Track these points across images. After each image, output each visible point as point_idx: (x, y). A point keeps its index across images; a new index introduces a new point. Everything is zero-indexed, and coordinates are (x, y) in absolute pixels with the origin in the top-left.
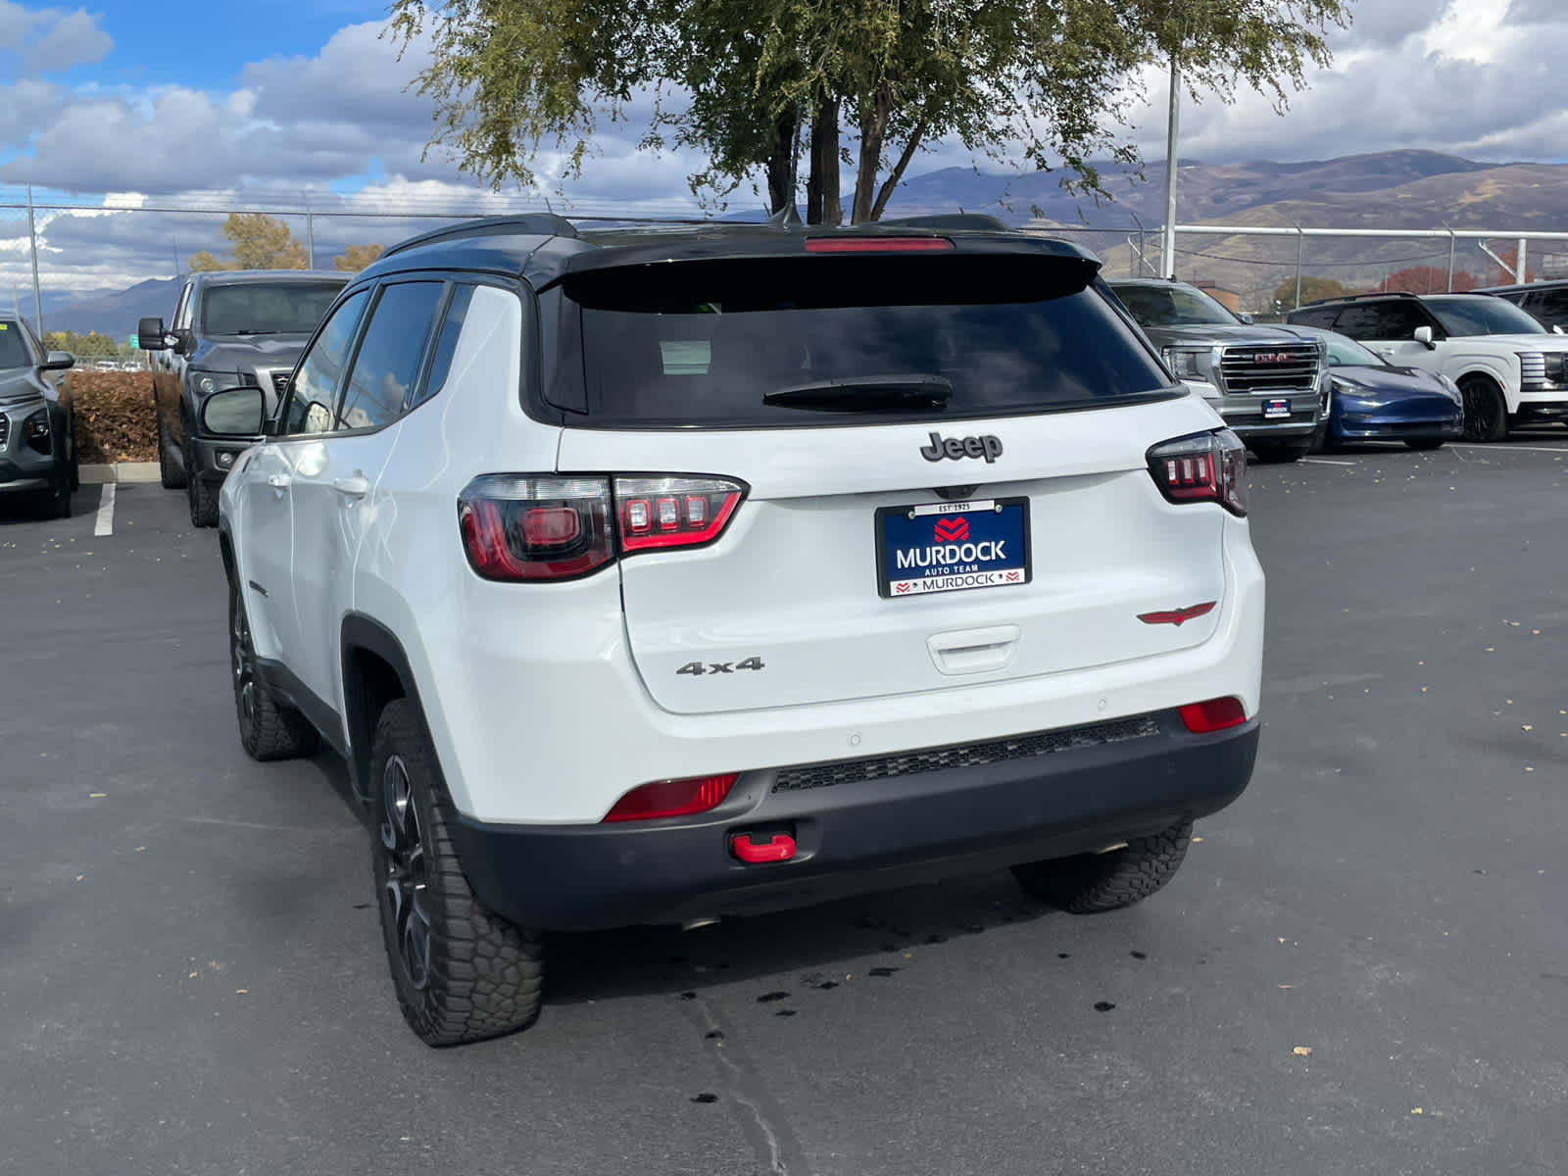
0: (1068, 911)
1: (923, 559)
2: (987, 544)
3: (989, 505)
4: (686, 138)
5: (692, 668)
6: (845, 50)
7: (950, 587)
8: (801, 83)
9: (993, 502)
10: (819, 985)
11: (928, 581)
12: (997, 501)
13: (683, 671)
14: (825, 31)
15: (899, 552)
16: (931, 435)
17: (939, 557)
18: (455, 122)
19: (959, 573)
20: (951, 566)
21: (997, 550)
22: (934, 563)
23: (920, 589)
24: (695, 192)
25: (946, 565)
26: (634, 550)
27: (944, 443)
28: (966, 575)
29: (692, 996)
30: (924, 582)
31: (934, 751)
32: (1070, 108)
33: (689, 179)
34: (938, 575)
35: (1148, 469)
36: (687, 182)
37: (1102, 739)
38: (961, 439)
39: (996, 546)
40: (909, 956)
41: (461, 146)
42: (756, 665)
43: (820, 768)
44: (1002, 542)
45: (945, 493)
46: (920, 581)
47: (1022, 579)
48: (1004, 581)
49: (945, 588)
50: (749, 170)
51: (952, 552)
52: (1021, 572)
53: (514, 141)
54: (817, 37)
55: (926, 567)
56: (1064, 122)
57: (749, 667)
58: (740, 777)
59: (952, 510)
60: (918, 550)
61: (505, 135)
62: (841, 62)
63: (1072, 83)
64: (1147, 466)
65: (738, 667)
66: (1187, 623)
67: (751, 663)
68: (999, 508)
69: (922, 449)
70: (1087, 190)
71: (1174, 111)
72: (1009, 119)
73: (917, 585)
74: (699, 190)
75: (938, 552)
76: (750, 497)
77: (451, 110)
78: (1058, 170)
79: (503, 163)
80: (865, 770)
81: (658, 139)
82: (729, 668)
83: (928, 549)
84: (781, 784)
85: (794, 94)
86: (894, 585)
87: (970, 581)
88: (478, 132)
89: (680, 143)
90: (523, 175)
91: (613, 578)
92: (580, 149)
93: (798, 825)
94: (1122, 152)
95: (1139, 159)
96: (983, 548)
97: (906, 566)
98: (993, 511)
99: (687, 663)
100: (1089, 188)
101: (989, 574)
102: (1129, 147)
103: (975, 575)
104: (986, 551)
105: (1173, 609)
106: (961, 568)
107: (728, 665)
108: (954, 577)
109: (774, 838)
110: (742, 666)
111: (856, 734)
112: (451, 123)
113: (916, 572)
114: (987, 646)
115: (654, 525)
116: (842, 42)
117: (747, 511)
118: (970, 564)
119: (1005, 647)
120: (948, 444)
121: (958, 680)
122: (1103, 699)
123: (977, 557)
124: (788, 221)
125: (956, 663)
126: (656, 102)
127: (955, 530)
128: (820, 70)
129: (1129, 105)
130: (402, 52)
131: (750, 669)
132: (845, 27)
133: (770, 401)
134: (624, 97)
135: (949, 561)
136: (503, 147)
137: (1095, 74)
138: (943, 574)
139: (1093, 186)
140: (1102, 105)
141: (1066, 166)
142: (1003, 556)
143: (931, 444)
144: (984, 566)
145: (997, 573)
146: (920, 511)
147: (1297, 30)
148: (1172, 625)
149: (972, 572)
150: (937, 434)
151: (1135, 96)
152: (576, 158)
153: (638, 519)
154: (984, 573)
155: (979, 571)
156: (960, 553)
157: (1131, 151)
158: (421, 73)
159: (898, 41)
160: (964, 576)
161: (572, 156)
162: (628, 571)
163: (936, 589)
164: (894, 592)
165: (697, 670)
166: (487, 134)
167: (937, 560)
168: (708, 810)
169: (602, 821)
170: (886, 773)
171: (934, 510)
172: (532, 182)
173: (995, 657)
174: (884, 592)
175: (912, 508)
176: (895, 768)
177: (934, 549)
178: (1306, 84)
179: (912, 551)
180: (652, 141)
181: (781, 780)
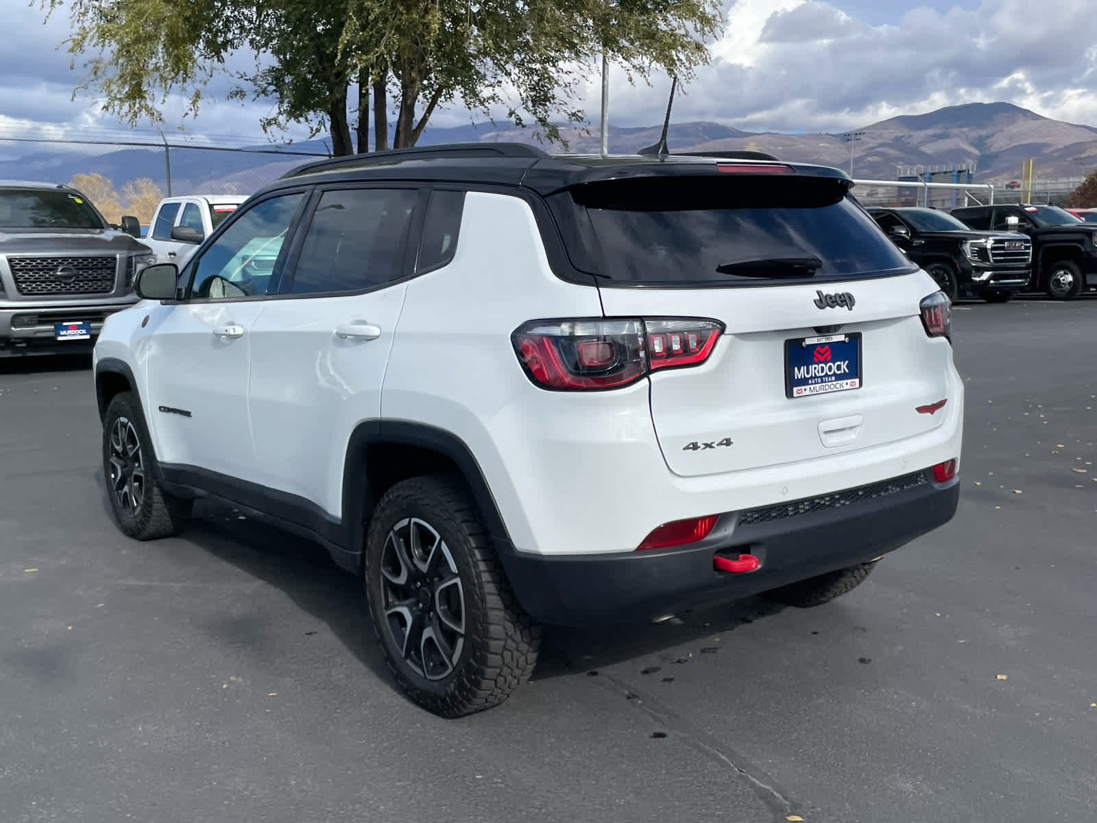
0: (797, 606)
1: (808, 373)
2: (839, 363)
3: (841, 338)
4: (262, 92)
5: (691, 446)
6: (400, 35)
7: (823, 391)
8: (368, 56)
9: (844, 336)
10: (675, 661)
11: (812, 387)
12: (846, 335)
13: (687, 448)
14: (386, 20)
15: (796, 369)
16: (818, 292)
17: (816, 371)
18: (99, 73)
19: (825, 382)
20: (821, 377)
21: (844, 366)
22: (813, 375)
23: (808, 393)
24: (266, 131)
25: (820, 377)
26: (658, 368)
27: (826, 297)
28: (831, 383)
29: (595, 674)
30: (810, 388)
31: (822, 497)
32: (538, 84)
33: (261, 121)
34: (815, 383)
35: (920, 315)
36: (260, 123)
37: (902, 487)
38: (833, 295)
39: (844, 364)
40: (718, 640)
41: (104, 91)
42: (728, 442)
43: (764, 510)
44: (847, 362)
45: (820, 330)
46: (807, 387)
47: (858, 386)
48: (848, 387)
49: (820, 392)
50: (308, 116)
51: (822, 368)
52: (857, 380)
53: (146, 89)
54: (380, 25)
55: (808, 379)
56: (533, 94)
57: (724, 444)
58: (720, 516)
59: (823, 341)
60: (805, 367)
61: (139, 84)
62: (397, 43)
63: (538, 66)
64: (920, 313)
65: (718, 445)
66: (937, 412)
67: (725, 442)
68: (847, 340)
69: (815, 301)
70: (551, 140)
71: (605, 88)
72: (494, 90)
73: (806, 390)
74: (269, 129)
75: (815, 368)
76: (726, 332)
77: (94, 64)
78: (530, 127)
79: (137, 105)
80: (787, 510)
81: (241, 92)
82: (713, 445)
83: (810, 367)
84: (743, 521)
85: (364, 64)
86: (795, 389)
87: (832, 387)
88: (117, 81)
89: (258, 96)
90: (153, 114)
91: (644, 388)
92: (198, 96)
93: (751, 547)
94: (574, 115)
95: (585, 119)
96: (838, 365)
97: (799, 377)
98: (844, 342)
99: (689, 443)
100: (553, 138)
101: (841, 382)
102: (578, 111)
103: (835, 383)
104: (839, 368)
105: (930, 404)
106: (827, 378)
107: (713, 443)
108: (824, 384)
109: (741, 556)
110: (720, 444)
111: (785, 487)
112: (95, 73)
113: (804, 382)
114: (844, 429)
115: (668, 351)
116: (398, 29)
117: (723, 341)
118: (831, 376)
119: (854, 429)
120: (828, 298)
121: (835, 450)
122: (905, 459)
123: (834, 372)
124: (661, 153)
125: (832, 440)
126: (257, 65)
127: (824, 353)
128: (383, 48)
129: (577, 84)
130: (47, 17)
131: (724, 446)
132: (400, 20)
133: (721, 269)
134: (219, 60)
135: (821, 374)
136: (136, 93)
137: (554, 62)
138: (818, 383)
139: (555, 137)
140: (556, 83)
141: (536, 123)
142: (847, 371)
143: (818, 298)
144: (839, 377)
145: (845, 381)
146: (808, 342)
147: (689, 39)
148: (929, 414)
149: (832, 381)
150: (821, 292)
151: (580, 77)
152: (194, 103)
153: (658, 348)
154: (839, 382)
155: (836, 380)
156: (826, 369)
157: (579, 114)
158: (71, 36)
159: (439, 31)
160: (829, 384)
161: (191, 102)
162: (657, 382)
163: (816, 392)
164: (795, 395)
165: (695, 447)
166: (125, 83)
167: (815, 374)
168: (699, 540)
169: (636, 550)
170: (799, 512)
171: (814, 341)
172: (160, 119)
173: (850, 436)
174: (789, 394)
175: (803, 340)
176: (804, 508)
177: (814, 366)
178: (695, 75)
179: (802, 367)
180: (237, 93)
181: (743, 518)
